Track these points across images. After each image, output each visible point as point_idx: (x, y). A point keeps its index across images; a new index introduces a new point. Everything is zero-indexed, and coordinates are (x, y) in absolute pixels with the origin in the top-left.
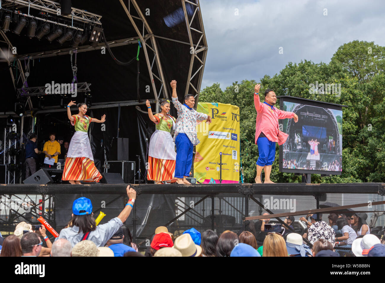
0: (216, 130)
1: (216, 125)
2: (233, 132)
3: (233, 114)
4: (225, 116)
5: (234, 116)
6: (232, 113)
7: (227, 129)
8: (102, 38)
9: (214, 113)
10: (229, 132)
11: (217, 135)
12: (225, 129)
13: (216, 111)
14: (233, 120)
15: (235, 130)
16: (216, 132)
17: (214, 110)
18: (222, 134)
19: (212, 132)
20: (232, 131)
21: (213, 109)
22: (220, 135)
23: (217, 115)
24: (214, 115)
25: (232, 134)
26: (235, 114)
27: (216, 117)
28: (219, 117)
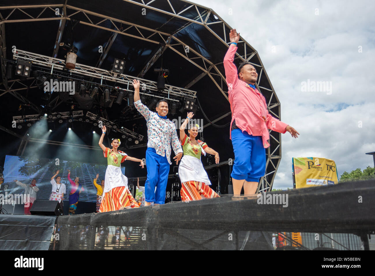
0: (313, 177)
1: (312, 174)
2: (330, 179)
3: (328, 165)
4: (320, 167)
5: (329, 167)
6: (326, 165)
7: (323, 177)
8: (199, 108)
9: (310, 165)
10: (325, 179)
11: (314, 182)
12: (321, 177)
13: (312, 163)
14: (328, 170)
15: (331, 178)
16: (313, 180)
17: (310, 162)
18: (319, 181)
19: (310, 179)
20: (328, 179)
21: (308, 162)
22: (317, 182)
23: (313, 166)
24: (310, 166)
25: (328, 181)
26: (330, 166)
27: (312, 168)
28: (315, 167)
